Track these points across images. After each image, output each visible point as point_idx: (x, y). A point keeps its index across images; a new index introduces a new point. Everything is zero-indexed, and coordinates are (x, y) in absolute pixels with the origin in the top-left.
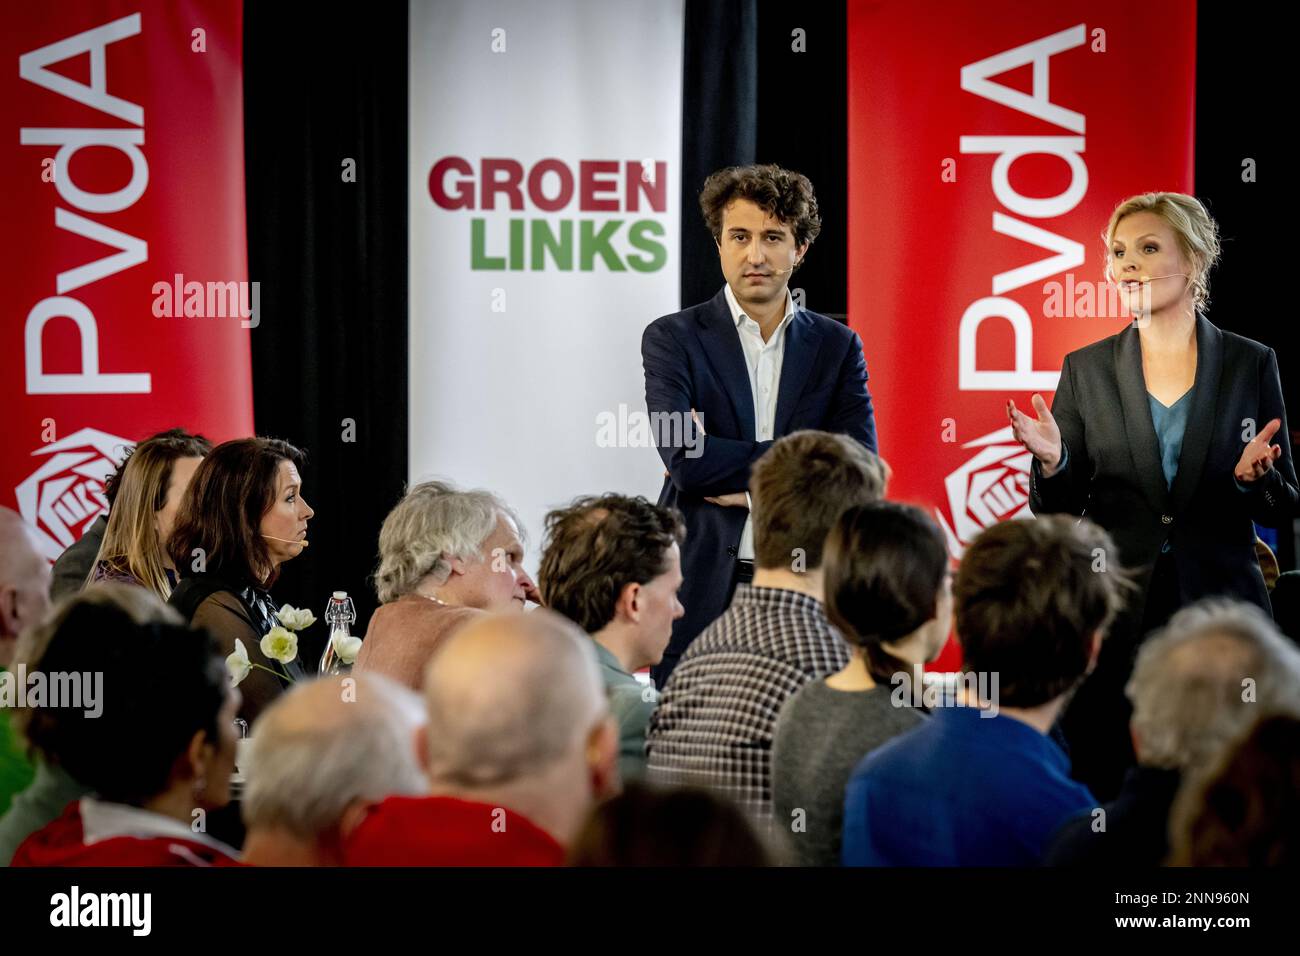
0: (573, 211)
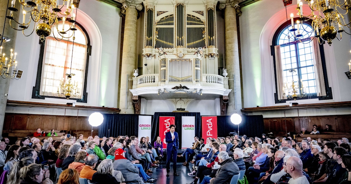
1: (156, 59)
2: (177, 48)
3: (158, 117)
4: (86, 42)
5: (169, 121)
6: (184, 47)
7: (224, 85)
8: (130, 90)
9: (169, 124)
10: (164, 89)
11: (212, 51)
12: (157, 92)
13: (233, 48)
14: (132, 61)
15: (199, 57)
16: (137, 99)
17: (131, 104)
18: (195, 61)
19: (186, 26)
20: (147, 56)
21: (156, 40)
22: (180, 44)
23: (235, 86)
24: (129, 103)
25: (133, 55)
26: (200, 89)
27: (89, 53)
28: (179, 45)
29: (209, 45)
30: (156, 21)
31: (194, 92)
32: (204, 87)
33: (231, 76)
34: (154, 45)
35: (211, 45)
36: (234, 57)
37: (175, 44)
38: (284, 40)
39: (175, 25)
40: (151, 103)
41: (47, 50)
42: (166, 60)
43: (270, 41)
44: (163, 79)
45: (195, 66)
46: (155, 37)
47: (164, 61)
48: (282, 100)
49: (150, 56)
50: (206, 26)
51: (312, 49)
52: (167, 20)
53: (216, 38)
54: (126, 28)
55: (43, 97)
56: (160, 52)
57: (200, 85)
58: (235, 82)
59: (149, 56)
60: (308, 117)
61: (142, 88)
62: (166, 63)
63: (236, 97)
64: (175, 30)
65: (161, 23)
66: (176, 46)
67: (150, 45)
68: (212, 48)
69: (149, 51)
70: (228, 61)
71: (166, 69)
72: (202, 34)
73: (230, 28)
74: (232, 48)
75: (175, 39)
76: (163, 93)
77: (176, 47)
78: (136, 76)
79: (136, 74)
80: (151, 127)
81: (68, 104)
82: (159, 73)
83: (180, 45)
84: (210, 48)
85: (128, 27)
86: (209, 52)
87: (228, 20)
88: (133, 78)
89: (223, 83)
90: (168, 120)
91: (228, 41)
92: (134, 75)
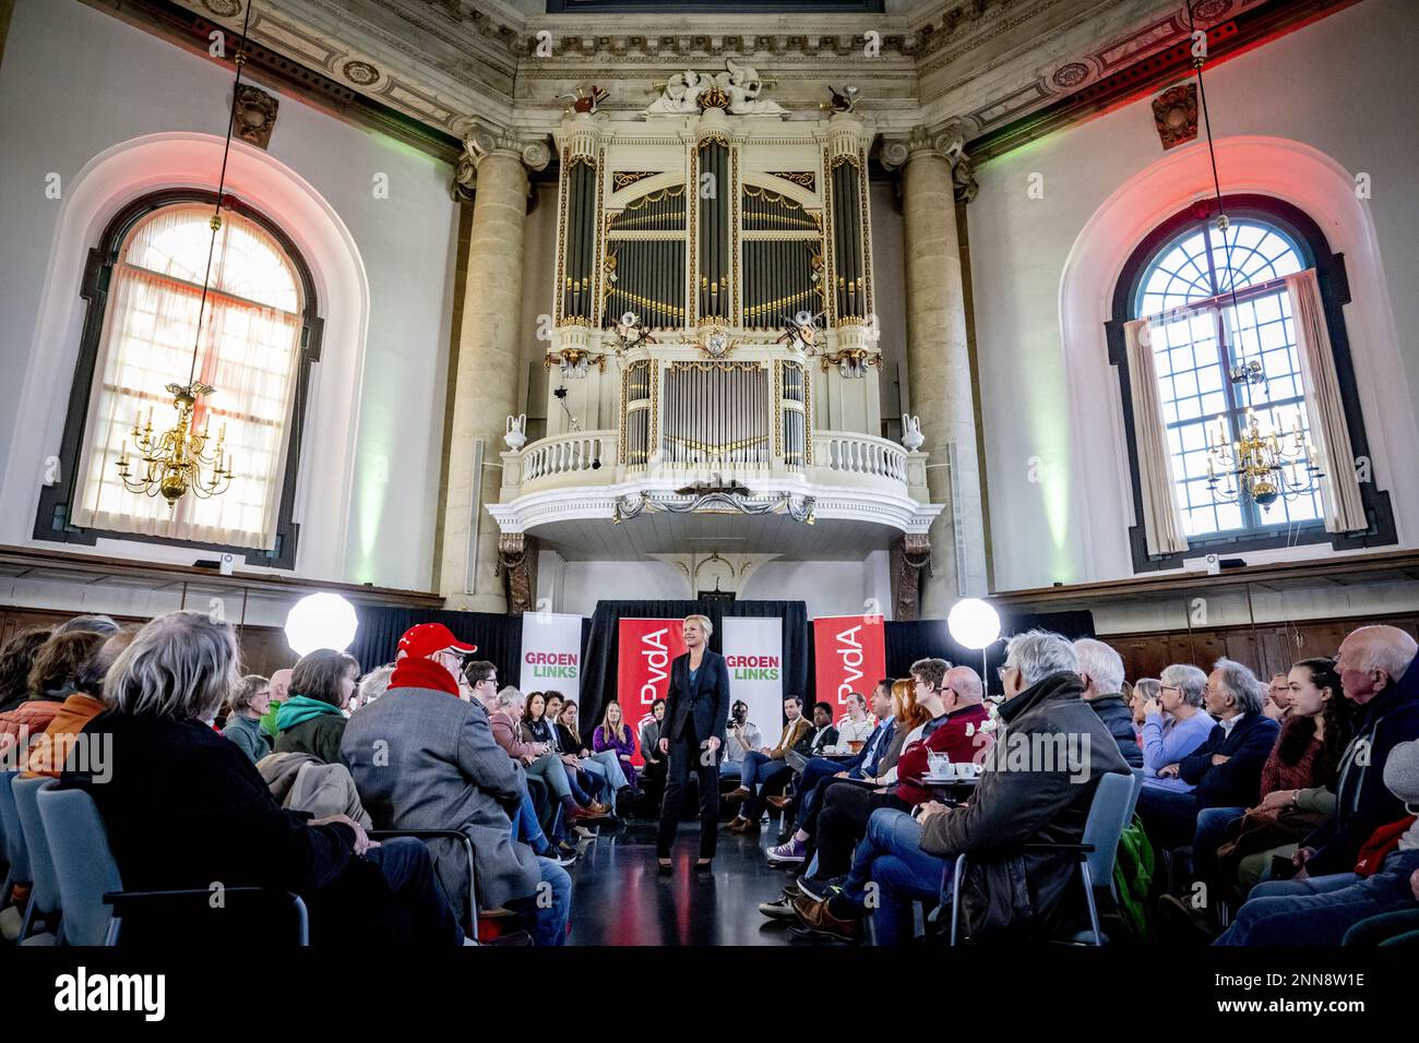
0: (758, 667)
1: (606, 376)
2: (700, 326)
3: (613, 619)
4: (299, 303)
5: (665, 640)
6: (731, 324)
7: (911, 484)
8: (487, 506)
9: (664, 654)
10: (644, 495)
11: (854, 339)
12: (609, 513)
13: (944, 329)
14: (500, 384)
15: (800, 356)
16: (521, 546)
17: (492, 570)
18: (781, 372)
19: (739, 235)
20: (568, 359)
21: (608, 291)
22: (714, 307)
23: (958, 495)
24: (485, 567)
25: (507, 358)
26: (802, 498)
27: (310, 349)
28: (710, 313)
29: (841, 316)
30: (610, 212)
31: (779, 508)
32: (821, 487)
33: (940, 448)
34: (600, 315)
35: (849, 315)
36: (949, 366)
37: (692, 311)
38: (1165, 294)
39: (693, 229)
40: (584, 572)
41: (116, 326)
42: (652, 365)
43: (1103, 302)
44: (638, 453)
45: (781, 392)
46: (602, 278)
47: (642, 371)
48: (1164, 555)
49: (579, 359)
50: (825, 236)
51: (1294, 329)
52: (654, 209)
53: (872, 284)
54: (477, 240)
55: (89, 535)
56: (623, 334)
57: (802, 477)
58: (957, 478)
59: (575, 359)
60: (1289, 624)
61: (543, 493)
62: (651, 378)
63: (961, 542)
64: (693, 251)
65: (630, 222)
66: (697, 317)
67: (579, 313)
68: (854, 327)
69: (575, 339)
70: (923, 388)
71: (651, 404)
72: (811, 270)
73: (928, 245)
74: (941, 330)
75: (692, 287)
76: (637, 514)
77: (696, 324)
78: (515, 448)
79: (515, 437)
80: (578, 666)
81: (200, 564)
82: (620, 425)
83: (714, 312)
84: (846, 328)
85: (488, 239)
86: (840, 344)
87: (922, 210)
88: (502, 454)
89: (904, 478)
90: (658, 634)
91: (920, 300)
92: (508, 442)
